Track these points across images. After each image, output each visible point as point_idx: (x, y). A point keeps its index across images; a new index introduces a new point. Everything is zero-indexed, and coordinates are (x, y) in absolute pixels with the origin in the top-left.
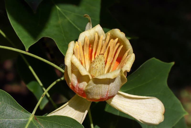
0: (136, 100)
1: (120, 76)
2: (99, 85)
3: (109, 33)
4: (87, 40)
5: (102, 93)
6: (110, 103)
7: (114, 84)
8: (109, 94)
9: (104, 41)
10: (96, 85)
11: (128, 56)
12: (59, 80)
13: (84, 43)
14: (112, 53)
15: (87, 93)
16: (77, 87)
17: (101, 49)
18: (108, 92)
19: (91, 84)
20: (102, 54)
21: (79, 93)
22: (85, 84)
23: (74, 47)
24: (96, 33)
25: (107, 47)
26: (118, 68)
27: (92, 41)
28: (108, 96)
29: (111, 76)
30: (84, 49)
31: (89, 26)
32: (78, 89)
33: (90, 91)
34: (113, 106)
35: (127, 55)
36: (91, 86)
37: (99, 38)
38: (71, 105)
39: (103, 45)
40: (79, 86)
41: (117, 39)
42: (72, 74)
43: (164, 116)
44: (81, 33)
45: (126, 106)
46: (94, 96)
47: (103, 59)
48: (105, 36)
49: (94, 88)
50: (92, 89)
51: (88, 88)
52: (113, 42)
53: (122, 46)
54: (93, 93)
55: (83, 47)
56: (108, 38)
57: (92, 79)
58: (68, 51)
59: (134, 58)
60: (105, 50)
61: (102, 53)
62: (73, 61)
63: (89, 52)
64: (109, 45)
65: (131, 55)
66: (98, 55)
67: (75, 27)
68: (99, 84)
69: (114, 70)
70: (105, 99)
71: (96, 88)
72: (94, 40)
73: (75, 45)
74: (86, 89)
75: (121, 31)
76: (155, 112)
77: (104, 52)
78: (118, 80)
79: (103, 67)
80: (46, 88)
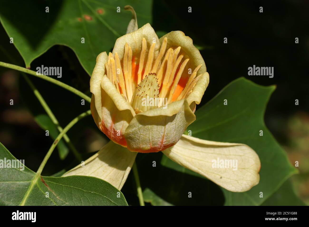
0: (212, 149)
1: (183, 112)
2: (148, 127)
3: (166, 38)
4: (129, 49)
5: (153, 140)
6: (168, 154)
7: (175, 125)
8: (165, 140)
9: (158, 52)
10: (143, 126)
11: (198, 77)
12: (83, 115)
13: (124, 55)
14: (171, 71)
15: (129, 140)
16: (111, 129)
17: (153, 64)
18: (163, 138)
19: (134, 124)
20: (154, 73)
21: (115, 139)
22: (124, 125)
23: (106, 62)
24: (144, 39)
25: (162, 60)
26: (180, 97)
27: (137, 51)
28: (164, 144)
29: (167, 111)
30: (125, 65)
31: (133, 25)
32: (112, 132)
33: (133, 135)
34: (174, 159)
35: (195, 75)
36: (134, 129)
37: (149, 46)
38: (102, 159)
39: (155, 58)
40: (115, 128)
41: (179, 49)
42: (103, 107)
43: (259, 175)
44: (118, 38)
45: (195, 159)
46: (141, 145)
47: (155, 82)
48: (159, 43)
49: (140, 132)
50: (137, 133)
51: (130, 131)
52: (172, 53)
53: (187, 60)
54: (139, 139)
55: (122, 62)
56: (164, 45)
57: (136, 116)
58: (95, 68)
59: (207, 81)
60: (159, 66)
61: (154, 71)
62: (105, 86)
63: (132, 70)
64: (166, 58)
65: (202, 75)
66: (146, 75)
67: (107, 29)
68: (148, 124)
69: (175, 100)
70: (159, 148)
71: (142, 131)
72: (140, 49)
73: (107, 59)
74: (126, 132)
75: (186, 35)
76: (244, 169)
77: (158, 70)
78: (181, 118)
79: (155, 95)
80: (63, 127)
